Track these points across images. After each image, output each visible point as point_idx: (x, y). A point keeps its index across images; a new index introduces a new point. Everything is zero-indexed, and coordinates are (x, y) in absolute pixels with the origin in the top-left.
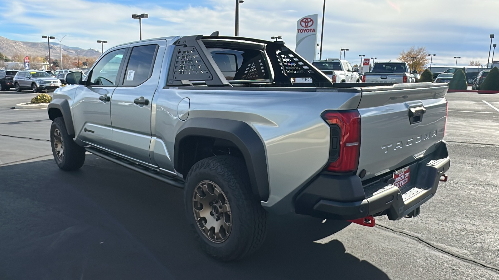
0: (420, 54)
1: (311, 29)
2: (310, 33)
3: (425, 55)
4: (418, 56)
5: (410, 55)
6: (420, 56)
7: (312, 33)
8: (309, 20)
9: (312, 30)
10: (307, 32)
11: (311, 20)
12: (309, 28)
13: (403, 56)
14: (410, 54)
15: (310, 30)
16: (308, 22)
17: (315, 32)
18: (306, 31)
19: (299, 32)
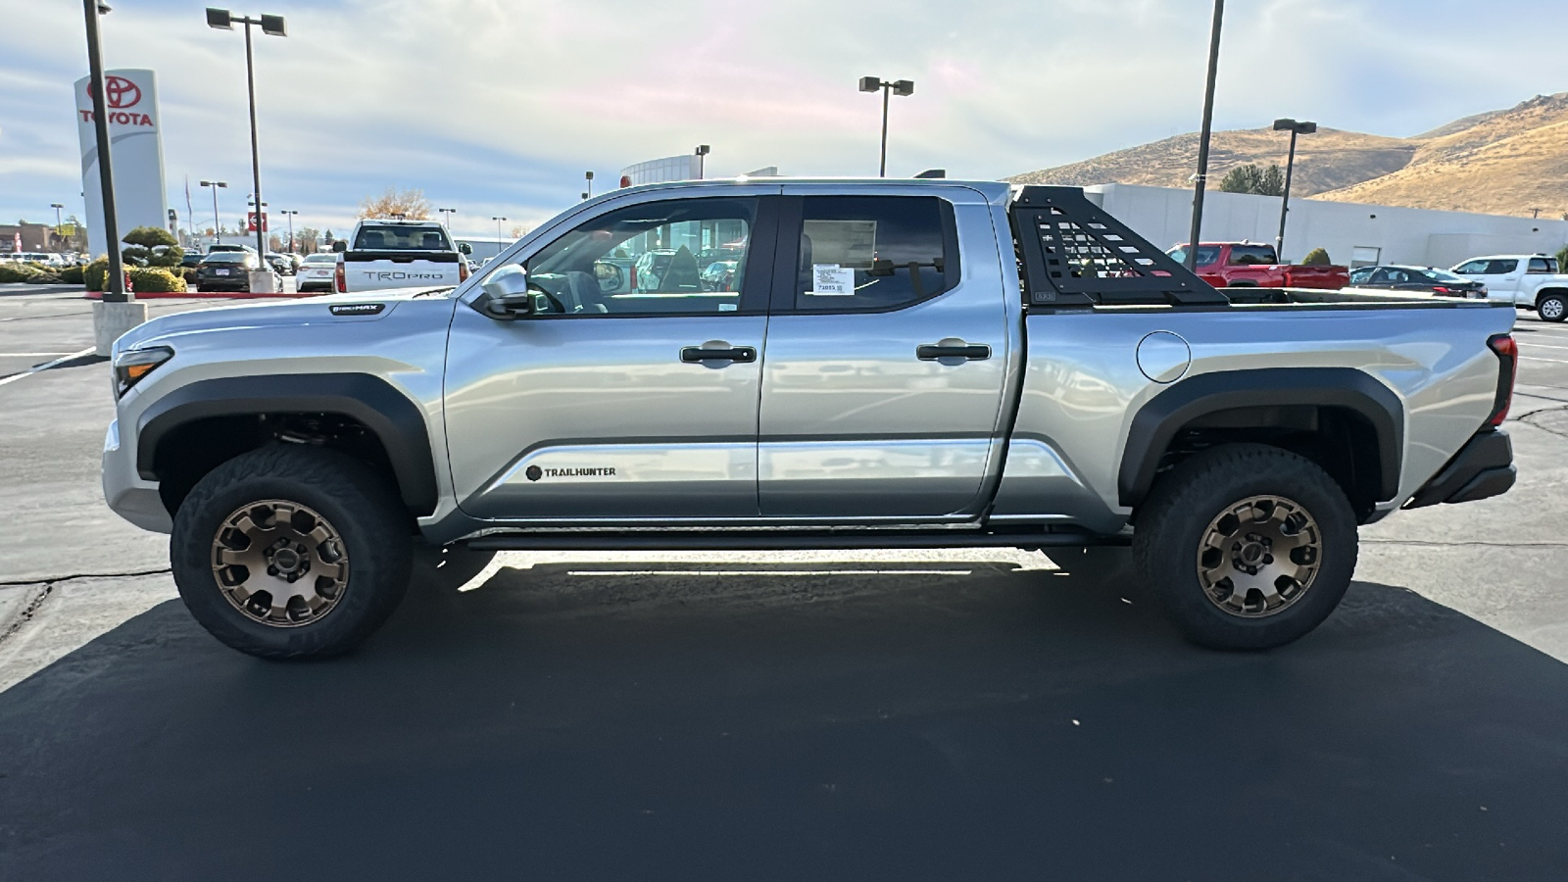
0: (411, 207)
1: (135, 116)
2: (131, 127)
3: (424, 208)
4: (406, 210)
5: (387, 209)
6: (412, 210)
7: (138, 128)
8: (123, 85)
9: (139, 119)
10: (119, 121)
11: (131, 86)
12: (127, 111)
13: (369, 210)
14: (386, 204)
15: (131, 118)
16: (120, 91)
17: (151, 124)
18: (114, 119)
19: (86, 120)
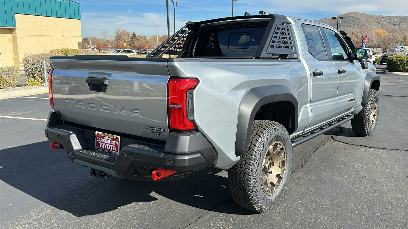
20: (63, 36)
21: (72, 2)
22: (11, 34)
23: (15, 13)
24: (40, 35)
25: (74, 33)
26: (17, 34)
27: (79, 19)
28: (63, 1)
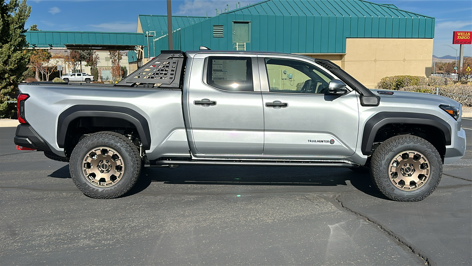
20: (404, 60)
21: (424, 17)
22: (341, 61)
23: (347, 37)
24: (373, 60)
25: (422, 56)
26: (345, 61)
27: (432, 38)
28: (411, 17)
